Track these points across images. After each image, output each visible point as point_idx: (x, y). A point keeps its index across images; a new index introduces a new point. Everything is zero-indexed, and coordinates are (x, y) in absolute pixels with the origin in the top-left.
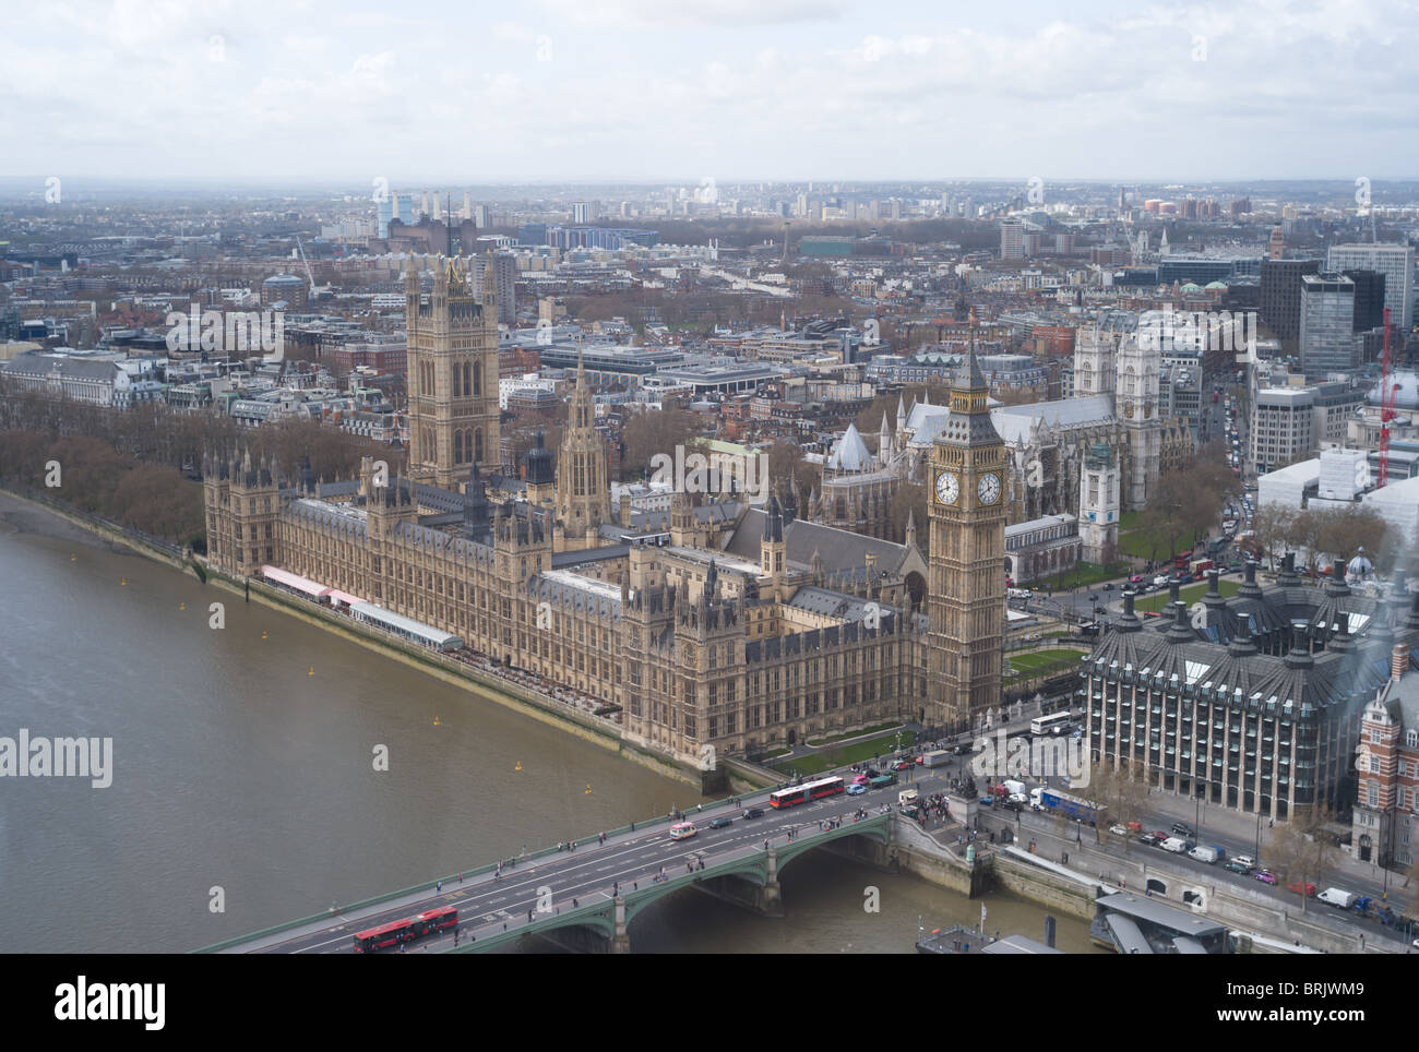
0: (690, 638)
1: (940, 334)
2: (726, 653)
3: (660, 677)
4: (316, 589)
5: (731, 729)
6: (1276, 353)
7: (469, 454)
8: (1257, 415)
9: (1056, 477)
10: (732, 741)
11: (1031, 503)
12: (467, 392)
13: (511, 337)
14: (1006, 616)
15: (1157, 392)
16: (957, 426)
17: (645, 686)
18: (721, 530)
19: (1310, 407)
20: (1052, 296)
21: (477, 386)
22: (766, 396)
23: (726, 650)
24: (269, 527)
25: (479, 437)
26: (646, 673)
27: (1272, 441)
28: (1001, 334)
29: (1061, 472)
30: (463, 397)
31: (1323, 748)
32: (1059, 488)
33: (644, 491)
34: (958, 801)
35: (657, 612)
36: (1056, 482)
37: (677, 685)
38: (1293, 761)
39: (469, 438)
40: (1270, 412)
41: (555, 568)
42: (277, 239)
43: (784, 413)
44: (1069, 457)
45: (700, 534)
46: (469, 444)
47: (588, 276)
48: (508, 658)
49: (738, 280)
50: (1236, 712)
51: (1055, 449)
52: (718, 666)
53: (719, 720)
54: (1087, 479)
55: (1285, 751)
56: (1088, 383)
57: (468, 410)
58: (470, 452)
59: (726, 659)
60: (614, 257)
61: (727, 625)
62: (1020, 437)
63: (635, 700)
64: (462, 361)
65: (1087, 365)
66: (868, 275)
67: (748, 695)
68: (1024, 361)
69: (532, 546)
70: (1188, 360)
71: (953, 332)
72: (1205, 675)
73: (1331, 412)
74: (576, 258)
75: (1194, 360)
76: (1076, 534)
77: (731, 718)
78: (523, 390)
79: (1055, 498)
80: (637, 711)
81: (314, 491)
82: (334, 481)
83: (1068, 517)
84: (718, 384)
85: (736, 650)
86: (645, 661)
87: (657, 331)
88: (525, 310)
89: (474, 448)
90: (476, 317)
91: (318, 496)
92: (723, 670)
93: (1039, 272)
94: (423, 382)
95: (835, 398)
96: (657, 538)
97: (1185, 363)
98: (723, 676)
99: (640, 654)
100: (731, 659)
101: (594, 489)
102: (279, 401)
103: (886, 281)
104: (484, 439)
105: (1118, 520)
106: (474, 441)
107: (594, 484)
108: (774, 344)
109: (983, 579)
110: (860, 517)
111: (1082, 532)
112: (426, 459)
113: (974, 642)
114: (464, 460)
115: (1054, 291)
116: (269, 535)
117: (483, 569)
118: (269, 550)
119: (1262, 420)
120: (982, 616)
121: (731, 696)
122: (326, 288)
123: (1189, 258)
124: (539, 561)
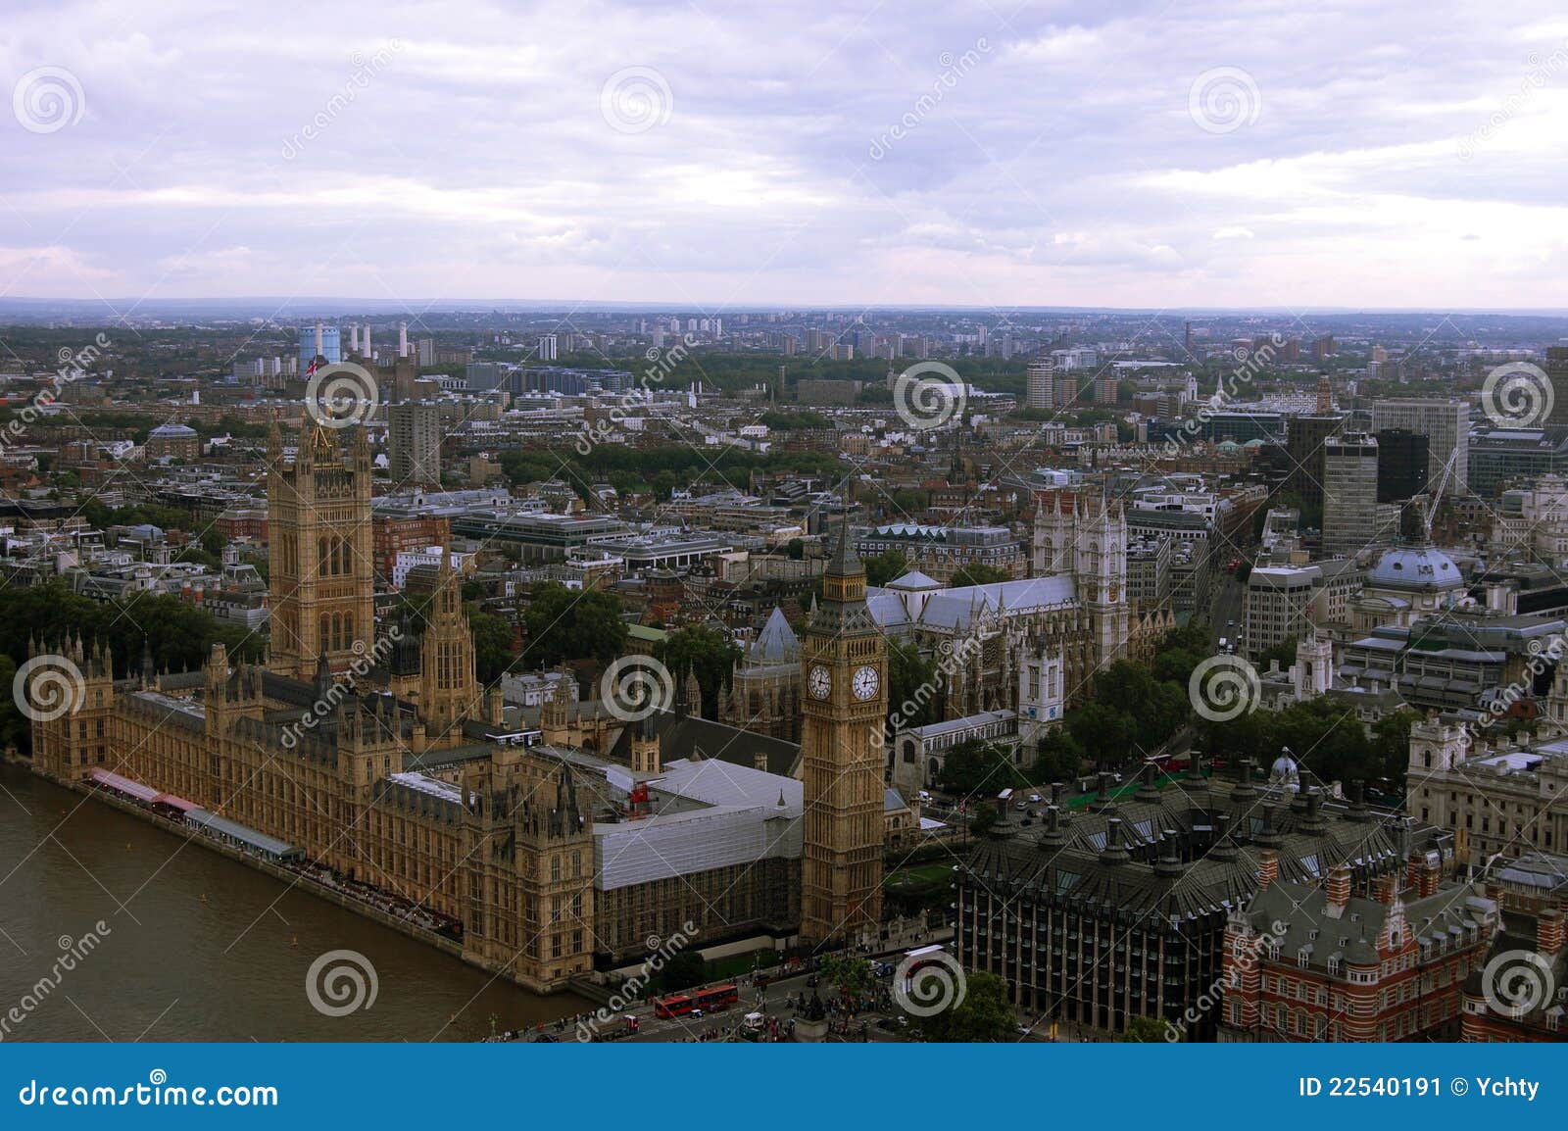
0: (531, 847)
1: (930, 499)
2: (571, 863)
3: (501, 890)
4: (149, 794)
5: (577, 947)
6: (1292, 526)
7: (337, 640)
8: (1249, 597)
9: (1002, 667)
10: (578, 961)
11: (972, 697)
12: (335, 571)
13: (424, 502)
14: (919, 825)
15: (1124, 572)
16: (831, 614)
17: (488, 900)
18: (608, 729)
19: (1307, 588)
20: (1073, 454)
21: (347, 564)
22: (701, 573)
23: (570, 860)
24: (100, 723)
25: (349, 622)
26: (488, 887)
27: (1265, 627)
28: (999, 499)
29: (1008, 663)
30: (330, 577)
31: (1194, 964)
32: (1004, 681)
33: (539, 684)
34: (804, 1024)
35: (500, 818)
36: (1001, 673)
37: (519, 898)
38: (1161, 977)
39: (337, 623)
40: (1263, 594)
41: (405, 769)
42: (180, 378)
43: (721, 593)
44: (1015, 646)
45: (575, 732)
46: (337, 629)
47: (536, 428)
48: (352, 871)
49: (711, 431)
50: (1105, 925)
51: (999, 636)
52: (562, 878)
53: (563, 938)
54: (1027, 671)
55: (1153, 967)
56: (1049, 561)
57: (337, 592)
58: (339, 638)
59: (571, 870)
60: (575, 403)
61: (572, 833)
62: (958, 623)
63: (477, 916)
64: (330, 536)
65: (1049, 541)
66: (865, 428)
67: (595, 910)
68: (999, 535)
69: (379, 745)
70: (1195, 532)
71: (945, 497)
72: (1074, 885)
73: (1333, 594)
74: (528, 405)
75: (1201, 532)
76: (1015, 732)
77: (578, 935)
78: (426, 566)
79: (1000, 693)
80: (479, 929)
81: (155, 683)
82: (181, 671)
83: (1007, 713)
84: (654, 558)
85: (583, 860)
86: (488, 871)
87: (602, 494)
88: (455, 469)
89: (342, 632)
90: (346, 486)
91: (158, 688)
92: (568, 882)
93: (1061, 426)
94: (286, 559)
95: (782, 576)
96: (526, 737)
97: (1192, 535)
98: (568, 888)
99: (482, 866)
100: (577, 870)
101: (461, 682)
102: (133, 578)
103: (886, 436)
104: (354, 624)
105: (1061, 716)
106: (342, 626)
107: (461, 676)
108: (731, 511)
109: (860, 782)
110: (776, 712)
111: (1023, 730)
112: (288, 646)
113: (851, 852)
114: (330, 646)
115: (1075, 448)
116: (100, 733)
117: (328, 772)
118: (101, 749)
119: (1254, 603)
120: (860, 822)
121: (577, 911)
122: (225, 440)
123: (1235, 411)
124: (387, 762)
